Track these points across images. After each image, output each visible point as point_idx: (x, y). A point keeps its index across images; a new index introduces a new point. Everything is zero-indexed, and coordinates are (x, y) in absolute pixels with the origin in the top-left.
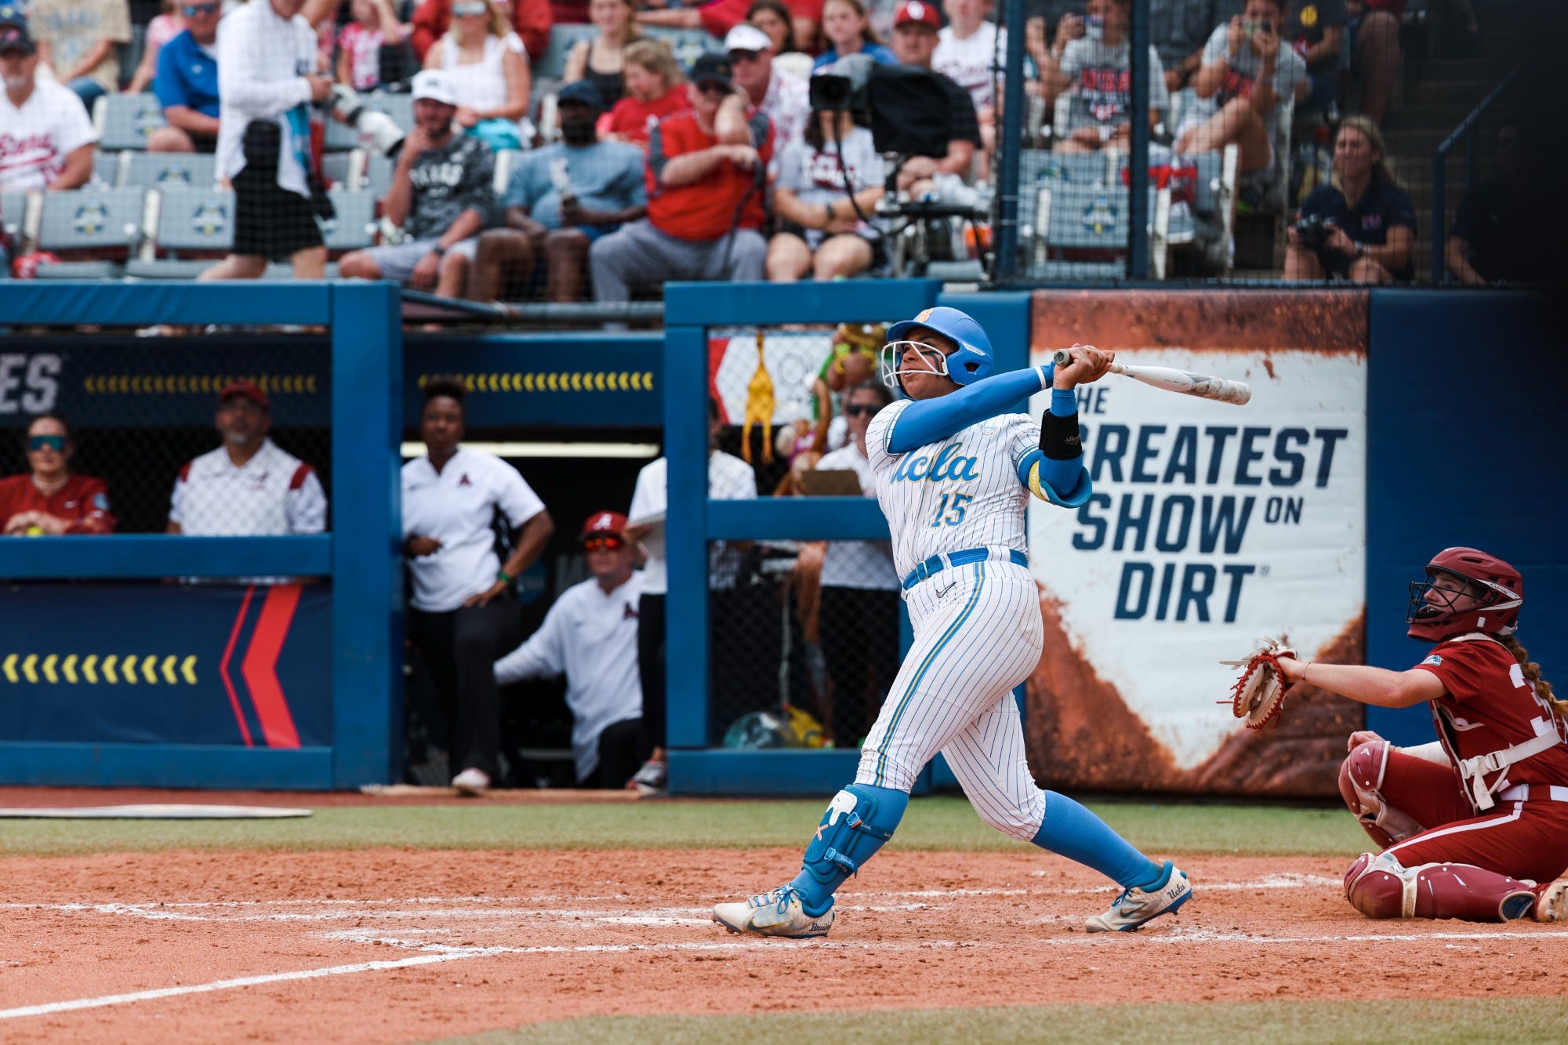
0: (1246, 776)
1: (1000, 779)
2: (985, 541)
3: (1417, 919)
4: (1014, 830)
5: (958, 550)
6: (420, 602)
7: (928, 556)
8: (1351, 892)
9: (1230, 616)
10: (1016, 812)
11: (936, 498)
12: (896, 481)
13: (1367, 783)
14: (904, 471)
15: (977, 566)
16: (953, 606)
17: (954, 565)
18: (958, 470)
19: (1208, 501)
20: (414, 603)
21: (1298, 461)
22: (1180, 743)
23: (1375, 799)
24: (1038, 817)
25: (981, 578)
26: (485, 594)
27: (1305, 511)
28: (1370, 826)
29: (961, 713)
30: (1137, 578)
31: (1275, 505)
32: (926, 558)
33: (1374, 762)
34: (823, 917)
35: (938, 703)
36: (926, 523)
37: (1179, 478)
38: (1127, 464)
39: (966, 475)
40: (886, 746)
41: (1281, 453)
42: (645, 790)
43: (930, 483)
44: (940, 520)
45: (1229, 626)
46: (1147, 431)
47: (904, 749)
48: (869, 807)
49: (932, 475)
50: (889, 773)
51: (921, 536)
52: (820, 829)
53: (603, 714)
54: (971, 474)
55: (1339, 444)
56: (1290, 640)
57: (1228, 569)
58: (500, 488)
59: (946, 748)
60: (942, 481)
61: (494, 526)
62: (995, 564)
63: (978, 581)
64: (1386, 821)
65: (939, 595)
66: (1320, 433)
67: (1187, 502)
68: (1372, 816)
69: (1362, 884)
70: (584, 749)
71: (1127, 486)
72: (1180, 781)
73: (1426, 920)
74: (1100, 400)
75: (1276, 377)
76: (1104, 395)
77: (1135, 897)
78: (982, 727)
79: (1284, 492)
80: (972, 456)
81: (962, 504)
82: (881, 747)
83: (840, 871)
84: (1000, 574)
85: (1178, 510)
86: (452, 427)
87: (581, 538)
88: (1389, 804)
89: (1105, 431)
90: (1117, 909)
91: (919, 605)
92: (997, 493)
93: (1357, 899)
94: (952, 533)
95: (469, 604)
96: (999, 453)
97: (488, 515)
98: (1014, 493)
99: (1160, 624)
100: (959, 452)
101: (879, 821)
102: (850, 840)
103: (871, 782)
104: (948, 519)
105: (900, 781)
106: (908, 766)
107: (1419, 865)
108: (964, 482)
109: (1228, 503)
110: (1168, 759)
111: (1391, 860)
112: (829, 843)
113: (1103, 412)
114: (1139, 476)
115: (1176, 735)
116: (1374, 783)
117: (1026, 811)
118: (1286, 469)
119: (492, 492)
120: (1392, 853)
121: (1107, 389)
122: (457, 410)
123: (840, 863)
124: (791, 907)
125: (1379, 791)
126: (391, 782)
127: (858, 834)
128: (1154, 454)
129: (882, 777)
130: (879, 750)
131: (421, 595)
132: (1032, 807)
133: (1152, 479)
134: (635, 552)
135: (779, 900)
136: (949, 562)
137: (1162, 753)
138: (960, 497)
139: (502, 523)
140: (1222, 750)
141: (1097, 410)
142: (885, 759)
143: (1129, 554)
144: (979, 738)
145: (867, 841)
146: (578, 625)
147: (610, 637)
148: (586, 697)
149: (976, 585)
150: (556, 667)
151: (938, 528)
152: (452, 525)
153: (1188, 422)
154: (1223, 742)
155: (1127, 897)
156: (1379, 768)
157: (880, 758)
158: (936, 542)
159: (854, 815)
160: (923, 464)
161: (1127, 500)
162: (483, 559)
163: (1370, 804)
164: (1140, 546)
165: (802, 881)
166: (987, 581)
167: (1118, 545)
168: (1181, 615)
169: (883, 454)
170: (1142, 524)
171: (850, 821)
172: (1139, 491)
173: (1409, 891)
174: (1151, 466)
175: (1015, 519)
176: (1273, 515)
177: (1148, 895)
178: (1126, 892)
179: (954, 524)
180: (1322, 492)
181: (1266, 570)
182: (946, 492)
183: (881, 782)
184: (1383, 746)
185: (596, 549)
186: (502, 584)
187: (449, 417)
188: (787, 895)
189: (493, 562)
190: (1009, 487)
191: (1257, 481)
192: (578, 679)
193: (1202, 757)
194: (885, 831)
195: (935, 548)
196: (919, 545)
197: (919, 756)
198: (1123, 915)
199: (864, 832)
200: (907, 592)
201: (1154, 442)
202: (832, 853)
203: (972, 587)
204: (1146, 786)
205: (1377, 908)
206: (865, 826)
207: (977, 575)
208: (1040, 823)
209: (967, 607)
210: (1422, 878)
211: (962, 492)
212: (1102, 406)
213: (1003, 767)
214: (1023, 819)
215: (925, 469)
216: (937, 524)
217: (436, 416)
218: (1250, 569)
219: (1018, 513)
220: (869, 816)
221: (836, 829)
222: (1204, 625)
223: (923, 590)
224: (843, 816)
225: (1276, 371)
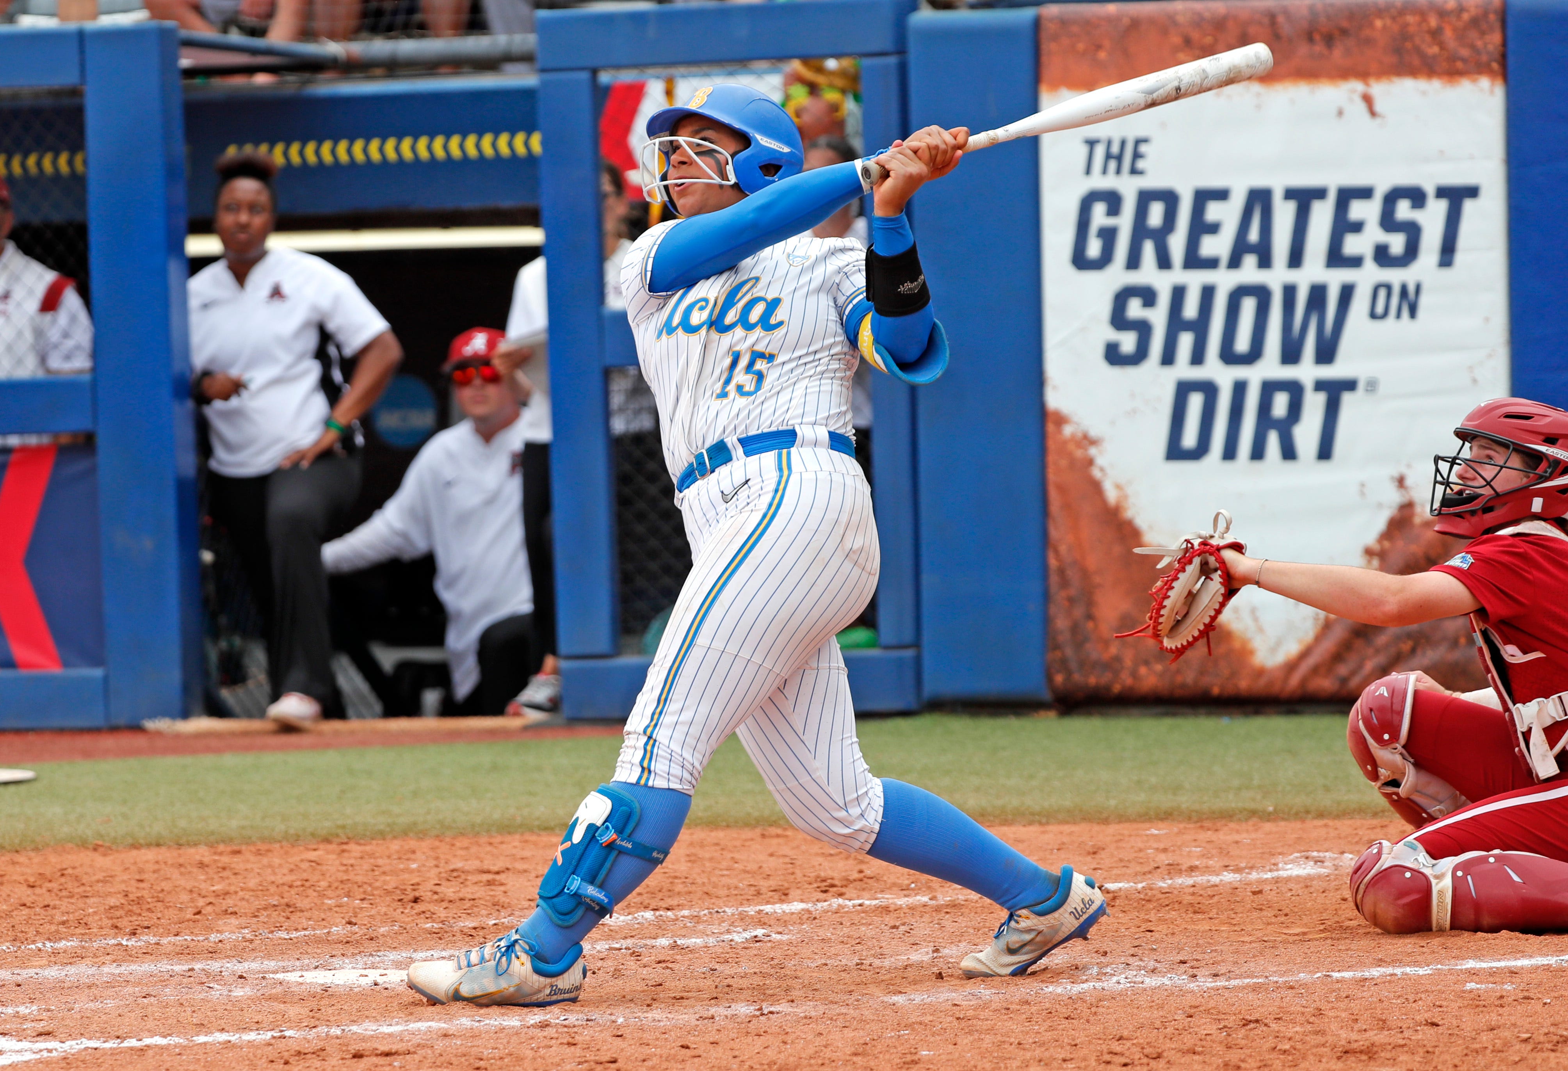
0: (1353, 673)
1: (818, 767)
2: (793, 421)
3: (1454, 932)
4: (840, 839)
5: (753, 432)
6: (220, 462)
7: (710, 442)
8: (1359, 896)
9: (1325, 452)
10: (843, 814)
11: (723, 357)
12: (664, 336)
13: (1386, 737)
14: (676, 320)
15: (780, 456)
16: (745, 515)
17: (747, 454)
18: (755, 315)
19: (1290, 291)
20: (213, 464)
21: (1413, 231)
22: (1261, 630)
23: (1398, 758)
24: (874, 818)
25: (786, 472)
26: (309, 450)
27: (1424, 302)
28: (1395, 797)
29: (763, 672)
30: (1196, 401)
31: (1382, 293)
32: (708, 444)
33: (1394, 707)
34: (566, 975)
35: (726, 660)
36: (708, 394)
37: (1250, 261)
38: (1177, 243)
39: (766, 324)
40: (656, 725)
41: (1388, 222)
42: (534, 716)
43: (714, 335)
44: (728, 388)
45: (1324, 465)
46: (1203, 197)
47: (682, 729)
48: (629, 816)
49: (717, 324)
50: (659, 766)
51: (700, 414)
52: (560, 848)
53: (486, 607)
54: (773, 321)
55: (1469, 206)
56: (1409, 482)
57: (1320, 385)
58: (325, 303)
59: (742, 726)
60: (730, 333)
61: (321, 354)
62: (806, 452)
63: (781, 477)
64: (1415, 789)
65: (726, 498)
66: (1442, 192)
67: (1262, 294)
68: (1395, 783)
69: (1374, 885)
70: (461, 656)
71: (1178, 275)
72: (1262, 682)
73: (1466, 934)
74: (1137, 155)
75: (1379, 116)
76: (1143, 148)
77: (1024, 924)
78: (790, 692)
79: (1395, 276)
80: (776, 295)
81: (760, 365)
82: (648, 726)
83: (589, 908)
84: (812, 466)
85: (1249, 306)
86: (258, 221)
87: (447, 367)
88: (1417, 765)
89: (1145, 198)
90: (1002, 943)
91: (698, 514)
92: (812, 349)
93: (1368, 907)
94: (745, 407)
95: (287, 464)
96: (814, 292)
97: (311, 340)
98: (837, 349)
99: (1229, 465)
100: (755, 290)
101: (644, 836)
102: (602, 865)
103: (633, 779)
104: (740, 388)
105: (675, 776)
106: (687, 755)
107: (1456, 855)
108: (763, 333)
109: (1318, 294)
110: (1245, 652)
111: (1414, 849)
112: (571, 868)
113: (1141, 173)
114: (1193, 261)
115: (1256, 619)
116: (1395, 738)
117: (855, 811)
118: (1397, 243)
119: (315, 308)
120: (1415, 839)
121: (1145, 141)
122: (264, 198)
123: (586, 896)
124: (515, 963)
125: (1404, 747)
126: (186, 714)
127: (614, 854)
128: (1214, 229)
129: (650, 772)
130: (645, 732)
131: (220, 452)
132: (863, 806)
133: (1212, 263)
134: (514, 385)
135: (498, 955)
136: (740, 450)
137: (1237, 645)
138: (757, 355)
139: (332, 351)
140: (1319, 638)
141: (1134, 171)
142: (653, 746)
143: (1183, 370)
144: (787, 707)
145: (627, 865)
146: (449, 484)
147: (492, 500)
148: (462, 584)
149: (779, 483)
150: (421, 546)
151: (725, 401)
152: (260, 357)
153: (1260, 182)
154: (1319, 627)
155: (1013, 924)
156: (1401, 713)
157: (646, 744)
158: (722, 421)
159: (607, 828)
160: (702, 309)
161: (1179, 293)
162: (306, 400)
163: (1392, 767)
164: (1197, 358)
165: (533, 925)
166: (794, 479)
167: (1168, 358)
168: (1258, 453)
169: (645, 294)
170: (1200, 327)
171: (601, 836)
172: (1195, 280)
173: (1441, 893)
174: (1210, 246)
175: (836, 387)
176: (1380, 309)
177: (1042, 918)
178: (1011, 917)
179: (749, 394)
180: (1446, 272)
181: (1372, 386)
182: (737, 348)
183: (648, 779)
184: (1407, 681)
185: (466, 382)
186: (333, 435)
187: (252, 207)
188: (510, 947)
189: (319, 403)
190: (829, 341)
191: (1356, 262)
192: (447, 563)
193: (1291, 649)
194: (653, 850)
195: (719, 430)
196: (699, 427)
197: (704, 737)
198: (1011, 951)
199: (622, 852)
200: (681, 495)
201: (1214, 211)
202: (575, 883)
203: (773, 486)
204: (1216, 691)
205: (1396, 919)
206: (623, 843)
207: (780, 469)
208: (877, 827)
209: (764, 516)
210: (1460, 874)
211: (760, 348)
212: (1141, 164)
213: (823, 748)
214: (852, 823)
215: (705, 315)
216: (723, 395)
217: (235, 207)
218: (1350, 385)
219: (842, 379)
220: (628, 830)
221: (582, 848)
222: (1289, 465)
223: (703, 492)
224: (592, 829)
225: (1378, 107)
